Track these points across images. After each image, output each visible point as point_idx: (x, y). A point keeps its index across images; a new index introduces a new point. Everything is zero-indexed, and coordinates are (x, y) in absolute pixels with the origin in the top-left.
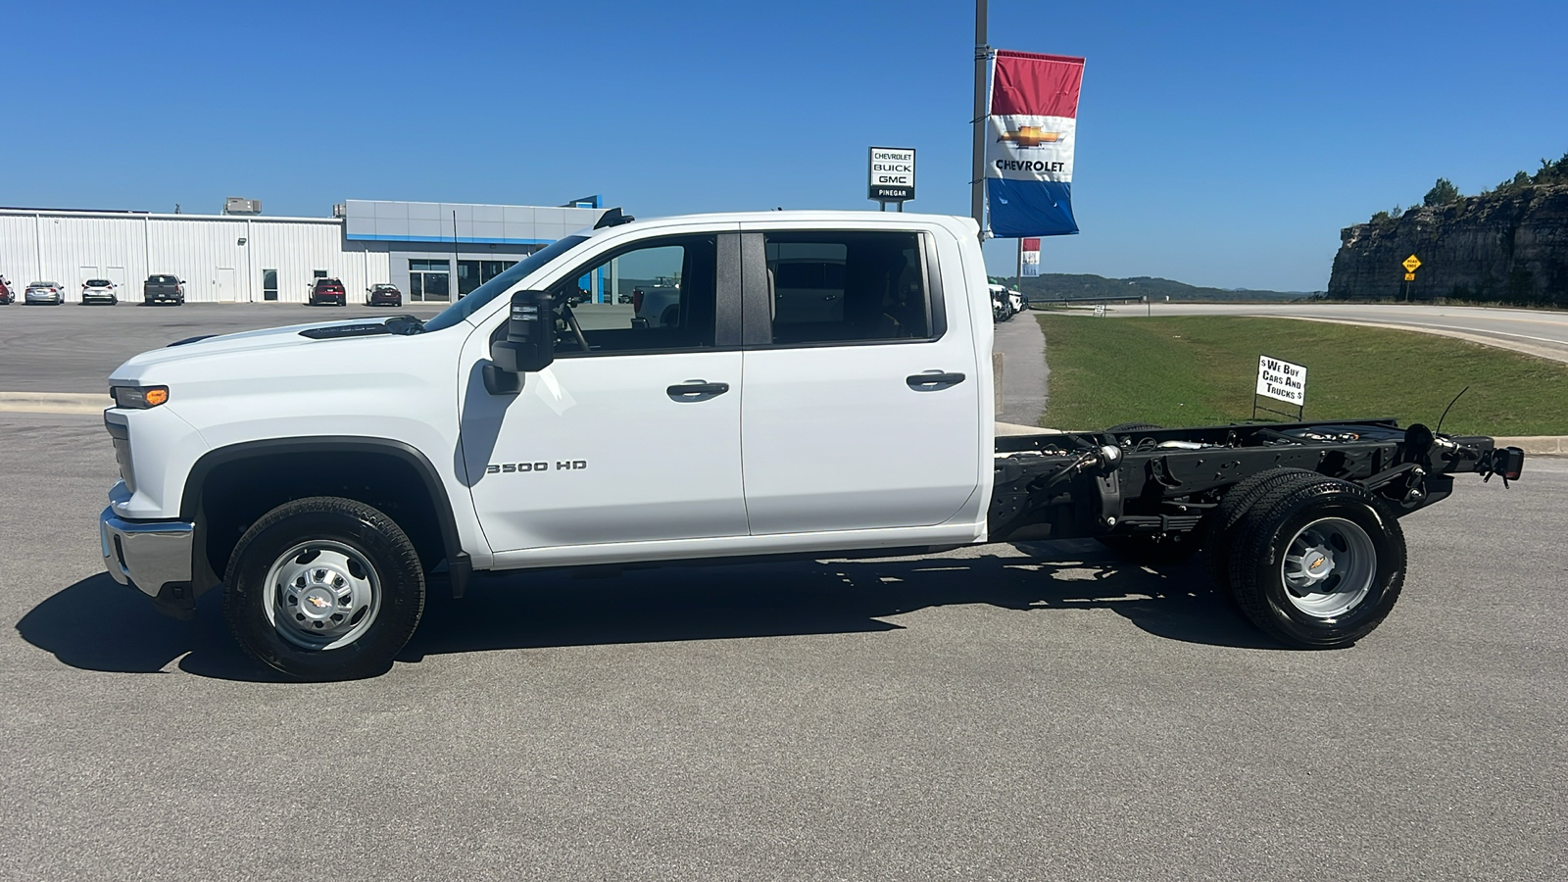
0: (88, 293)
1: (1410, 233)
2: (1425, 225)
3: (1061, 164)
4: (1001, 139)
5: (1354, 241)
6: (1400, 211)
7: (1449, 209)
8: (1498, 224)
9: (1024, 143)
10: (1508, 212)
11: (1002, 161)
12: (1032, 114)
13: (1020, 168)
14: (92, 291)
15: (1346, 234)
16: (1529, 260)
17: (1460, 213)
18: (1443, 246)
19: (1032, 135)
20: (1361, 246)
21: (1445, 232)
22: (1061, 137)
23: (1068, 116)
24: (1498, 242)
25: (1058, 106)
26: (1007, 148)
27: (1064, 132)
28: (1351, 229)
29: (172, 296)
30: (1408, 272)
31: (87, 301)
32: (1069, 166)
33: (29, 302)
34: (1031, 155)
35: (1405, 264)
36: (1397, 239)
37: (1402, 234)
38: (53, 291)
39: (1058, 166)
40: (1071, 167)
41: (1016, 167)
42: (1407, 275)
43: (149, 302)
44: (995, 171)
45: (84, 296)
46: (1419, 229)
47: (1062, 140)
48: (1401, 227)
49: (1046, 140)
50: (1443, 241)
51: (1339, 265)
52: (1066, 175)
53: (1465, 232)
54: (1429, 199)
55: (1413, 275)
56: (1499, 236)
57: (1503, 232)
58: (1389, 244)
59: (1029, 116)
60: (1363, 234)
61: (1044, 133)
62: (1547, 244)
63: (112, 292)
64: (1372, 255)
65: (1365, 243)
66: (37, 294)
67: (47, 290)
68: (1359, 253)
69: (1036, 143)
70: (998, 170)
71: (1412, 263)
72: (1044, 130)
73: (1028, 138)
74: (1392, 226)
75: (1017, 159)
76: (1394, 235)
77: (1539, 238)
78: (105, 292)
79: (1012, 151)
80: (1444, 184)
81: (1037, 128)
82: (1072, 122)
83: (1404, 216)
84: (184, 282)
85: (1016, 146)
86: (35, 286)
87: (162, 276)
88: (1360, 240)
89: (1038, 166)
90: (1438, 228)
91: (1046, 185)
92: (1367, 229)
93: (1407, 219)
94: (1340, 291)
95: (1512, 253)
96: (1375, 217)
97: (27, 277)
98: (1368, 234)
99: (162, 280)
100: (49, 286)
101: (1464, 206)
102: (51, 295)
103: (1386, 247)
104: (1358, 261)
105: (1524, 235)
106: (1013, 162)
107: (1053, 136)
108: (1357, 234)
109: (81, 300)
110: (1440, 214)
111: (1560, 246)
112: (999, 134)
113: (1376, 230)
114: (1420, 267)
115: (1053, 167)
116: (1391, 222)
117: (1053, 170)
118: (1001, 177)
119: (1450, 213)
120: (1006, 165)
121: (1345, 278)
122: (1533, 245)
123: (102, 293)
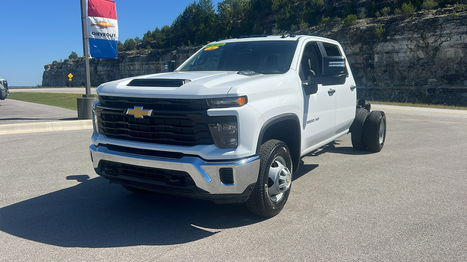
1: (66, 67)
2: (71, 65)
3: (115, 35)
4: (94, 25)
5: (49, 69)
6: (62, 60)
7: (77, 60)
8: (92, 65)
9: (102, 27)
10: (94, 62)
11: (93, 32)
12: (103, 17)
13: (101, 35)
15: (46, 67)
16: (102, 75)
17: (80, 62)
18: (77, 71)
19: (104, 24)
20: (51, 71)
21: (77, 67)
22: (114, 26)
23: (114, 19)
24: (93, 70)
25: (111, 15)
26: (96, 28)
27: (114, 24)
28: (47, 66)
30: (70, 78)
32: (117, 35)
34: (105, 31)
35: (69, 76)
36: (62, 69)
37: (64, 67)
39: (114, 35)
40: (118, 36)
41: (100, 34)
42: (70, 79)
44: (92, 36)
46: (69, 66)
47: (114, 27)
48: (63, 65)
49: (110, 26)
50: (77, 69)
51: (45, 77)
52: (116, 38)
53: (83, 67)
54: (70, 57)
55: (71, 79)
56: (93, 68)
57: (94, 67)
58: (60, 70)
59: (102, 18)
60: (51, 67)
61: (108, 24)
62: (106, 71)
64: (55, 73)
65: (52, 70)
68: (51, 73)
69: (106, 27)
70: (93, 35)
71: (70, 76)
72: (108, 23)
73: (103, 25)
74: (60, 65)
75: (100, 32)
76: (61, 68)
77: (104, 69)
79: (98, 30)
80: (74, 53)
81: (105, 22)
82: (116, 21)
83: (64, 62)
85: (99, 28)
88: (51, 69)
89: (108, 35)
90: (74, 66)
91: (110, 41)
92: (52, 66)
93: (65, 63)
94: (46, 84)
95: (97, 73)
96: (53, 62)
98: (53, 67)
101: (81, 60)
103: (59, 71)
104: (51, 75)
105: (100, 68)
106: (98, 33)
107: (111, 25)
108: (49, 67)
110: (74, 62)
111: (110, 71)
112: (92, 23)
113: (55, 66)
114: (73, 77)
115: (112, 35)
116: (60, 64)
117: (112, 36)
118: (94, 38)
119: (77, 62)
120: (95, 34)
121: (47, 80)
122: (103, 71)
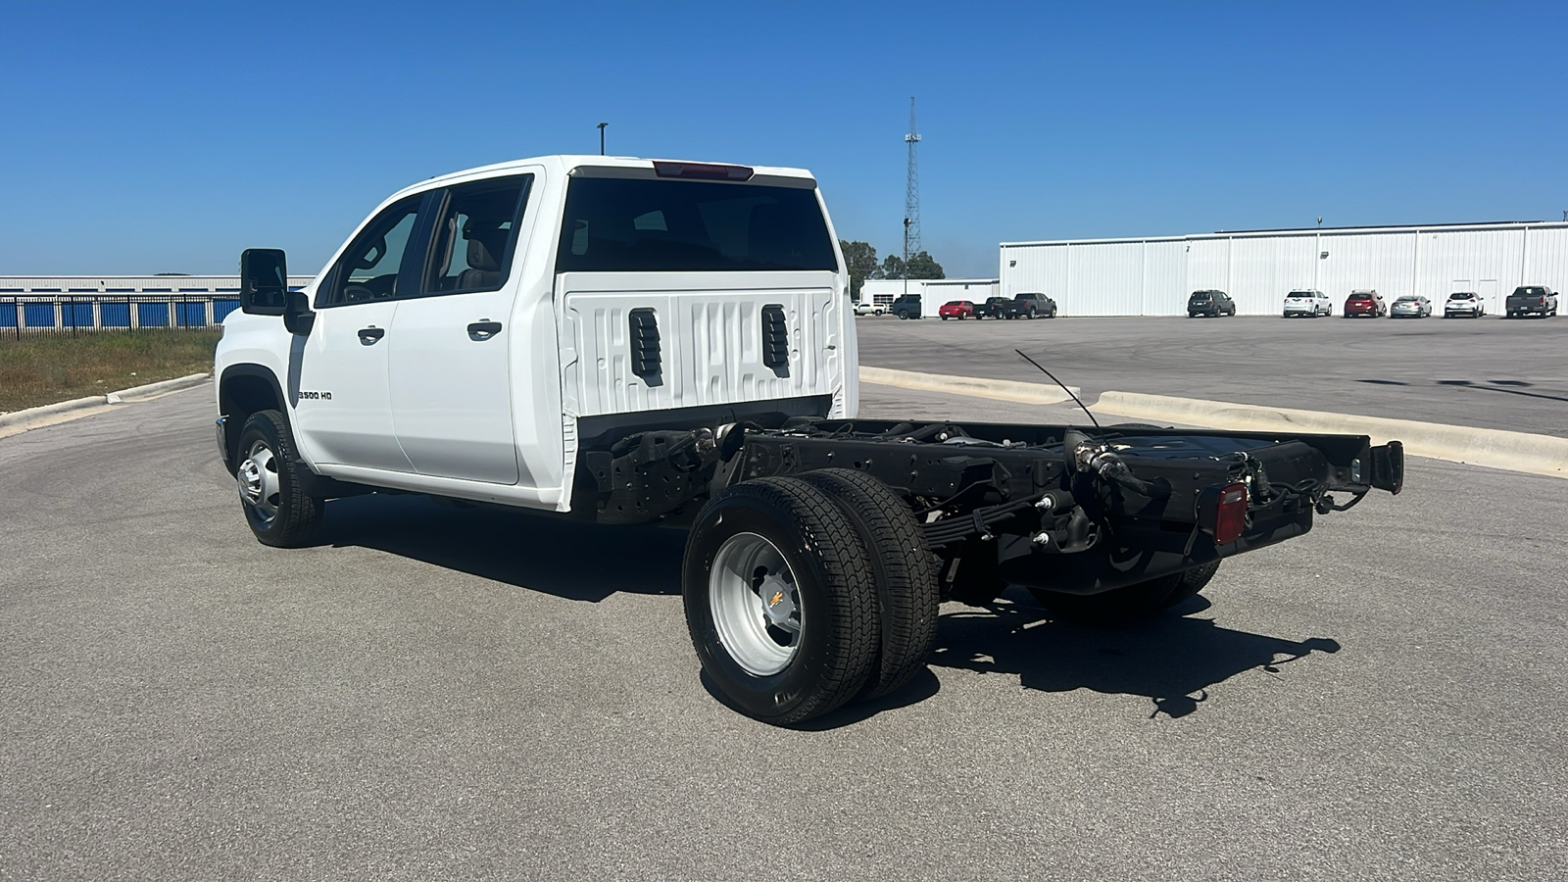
0: (1451, 307)
14: (1454, 305)
29: (1535, 308)
31: (1450, 314)
33: (1394, 316)
38: (1416, 304)
43: (1509, 316)
45: (1447, 309)
63: (1474, 305)
66: (1401, 307)
67: (1412, 304)
78: (1467, 305)
84: (1556, 294)
86: (1403, 300)
87: (1529, 288)
97: (1397, 291)
99: (1529, 291)
100: (1414, 300)
102: (1413, 308)
109: (1443, 314)
123: (1464, 306)
